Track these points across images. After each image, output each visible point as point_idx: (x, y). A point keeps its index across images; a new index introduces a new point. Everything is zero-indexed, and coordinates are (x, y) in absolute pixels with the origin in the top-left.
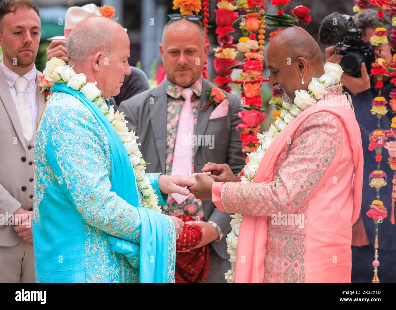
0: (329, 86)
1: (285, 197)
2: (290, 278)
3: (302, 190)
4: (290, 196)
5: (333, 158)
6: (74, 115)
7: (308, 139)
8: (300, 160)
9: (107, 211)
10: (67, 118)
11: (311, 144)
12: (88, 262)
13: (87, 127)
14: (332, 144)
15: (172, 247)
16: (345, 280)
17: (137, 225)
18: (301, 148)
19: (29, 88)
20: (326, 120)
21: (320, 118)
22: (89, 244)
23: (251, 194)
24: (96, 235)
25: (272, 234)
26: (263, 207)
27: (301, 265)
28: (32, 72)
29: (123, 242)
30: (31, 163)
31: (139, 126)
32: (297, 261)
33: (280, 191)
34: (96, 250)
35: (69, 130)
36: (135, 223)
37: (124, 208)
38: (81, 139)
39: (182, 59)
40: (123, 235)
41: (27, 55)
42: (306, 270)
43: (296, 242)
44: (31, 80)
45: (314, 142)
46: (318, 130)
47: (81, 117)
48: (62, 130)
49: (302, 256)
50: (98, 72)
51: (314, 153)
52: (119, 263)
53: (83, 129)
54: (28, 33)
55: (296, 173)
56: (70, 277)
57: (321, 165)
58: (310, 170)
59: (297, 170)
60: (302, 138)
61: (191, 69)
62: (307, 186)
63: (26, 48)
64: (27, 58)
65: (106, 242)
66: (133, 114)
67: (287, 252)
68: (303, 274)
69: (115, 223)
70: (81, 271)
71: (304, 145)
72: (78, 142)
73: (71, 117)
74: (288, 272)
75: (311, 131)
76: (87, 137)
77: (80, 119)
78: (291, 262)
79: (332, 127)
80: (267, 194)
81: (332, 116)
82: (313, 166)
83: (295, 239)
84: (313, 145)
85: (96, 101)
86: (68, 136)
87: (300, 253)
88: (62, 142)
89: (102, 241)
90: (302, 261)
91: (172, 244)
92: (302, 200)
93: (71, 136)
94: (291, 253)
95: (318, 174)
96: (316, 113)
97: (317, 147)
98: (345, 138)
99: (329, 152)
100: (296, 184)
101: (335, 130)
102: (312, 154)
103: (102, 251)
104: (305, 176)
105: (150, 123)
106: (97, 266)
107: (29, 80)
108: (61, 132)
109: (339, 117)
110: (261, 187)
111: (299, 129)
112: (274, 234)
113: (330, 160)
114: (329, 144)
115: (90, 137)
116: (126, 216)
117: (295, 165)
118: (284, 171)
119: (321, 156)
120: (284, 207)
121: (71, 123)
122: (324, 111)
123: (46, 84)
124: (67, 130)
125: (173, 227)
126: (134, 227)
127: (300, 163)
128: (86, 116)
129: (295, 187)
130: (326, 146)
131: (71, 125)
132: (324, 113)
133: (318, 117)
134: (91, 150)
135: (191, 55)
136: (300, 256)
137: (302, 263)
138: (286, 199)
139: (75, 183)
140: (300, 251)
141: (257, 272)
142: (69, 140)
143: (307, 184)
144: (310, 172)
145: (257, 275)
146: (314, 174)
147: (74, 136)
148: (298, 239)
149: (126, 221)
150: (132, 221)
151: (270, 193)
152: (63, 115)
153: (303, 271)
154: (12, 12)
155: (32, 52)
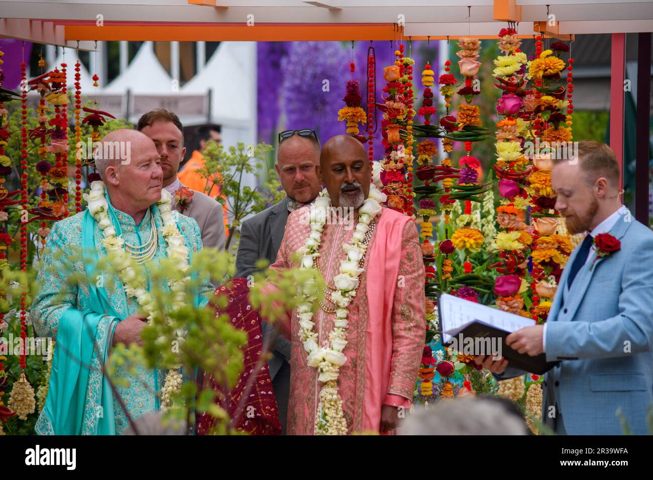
31: (261, 245)
39: (299, 176)
54: (164, 146)
61: (309, 185)
66: (254, 232)
105: (271, 240)
135: (307, 171)
154: (148, 124)
155: (170, 165)
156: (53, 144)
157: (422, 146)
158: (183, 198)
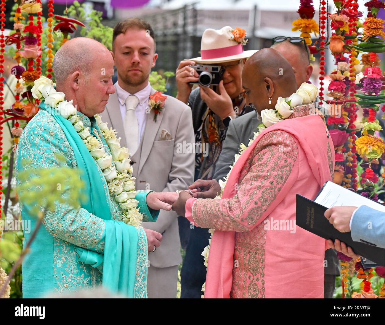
0: (296, 106)
1: (239, 213)
2: (253, 292)
3: (257, 206)
4: (243, 211)
5: (288, 176)
6: (41, 131)
7: (264, 156)
8: (255, 177)
9: (67, 223)
10: (34, 134)
11: (266, 162)
12: (56, 271)
13: (51, 143)
14: (286, 162)
15: (143, 259)
16: (310, 294)
17: (101, 237)
18: (258, 165)
19: (141, 106)
20: (280, 139)
21: (274, 136)
22: (57, 254)
23: (212, 210)
24: (64, 246)
25: (239, 248)
26: (223, 223)
27: (262, 279)
28: (145, 90)
29: (88, 252)
32: (258, 275)
33: (235, 207)
34: (65, 260)
35: (34, 145)
36: (98, 235)
37: (86, 220)
38: (45, 154)
40: (88, 245)
41: (136, 75)
42: (266, 284)
43: (257, 256)
44: (143, 99)
45: (269, 159)
46: (272, 148)
47: (47, 133)
48: (29, 145)
49: (262, 270)
50: (77, 90)
51: (268, 171)
52: (89, 273)
53: (48, 145)
54: (136, 53)
55: (251, 189)
56: (41, 285)
57: (275, 181)
58: (264, 187)
59: (251, 186)
60: (260, 156)
62: (261, 202)
63: (134, 68)
64: (136, 78)
65: (74, 253)
67: (250, 266)
68: (263, 287)
69: (76, 234)
70: (49, 280)
71: (260, 162)
72: (43, 157)
73: (38, 133)
74: (251, 286)
75: (267, 149)
76: (50, 152)
77: (46, 135)
78: (254, 276)
79: (286, 145)
80: (225, 210)
81: (286, 135)
82: (267, 183)
83: (256, 254)
84: (268, 163)
85: (70, 118)
86: (34, 151)
87: (261, 268)
88: (28, 156)
89: (71, 252)
90: (263, 275)
91: (143, 256)
92: (258, 216)
93: (36, 151)
94: (253, 267)
95: (273, 191)
96: (271, 131)
97: (271, 165)
98: (301, 156)
99: (284, 169)
100: (251, 201)
101: (289, 148)
102: (266, 171)
103: (70, 261)
104: (259, 193)
106: (65, 275)
107: (139, 98)
108: (28, 147)
109: (293, 135)
110: (221, 203)
111: (256, 147)
112: (241, 248)
113: (284, 178)
114: (283, 161)
115: (54, 152)
116: (88, 227)
117: (251, 182)
118: (241, 188)
119: (275, 173)
120: (240, 223)
121: (37, 138)
122: (279, 130)
124: (33, 145)
125: (145, 240)
126: (97, 239)
127: (256, 180)
128: (51, 132)
129: (249, 203)
130: (281, 163)
131: (37, 141)
132: (279, 132)
133: (273, 136)
134: (54, 165)
136: (261, 271)
137: (263, 277)
138: (241, 215)
140: (261, 266)
141: (222, 285)
142: (34, 155)
143: (261, 201)
144: (264, 188)
145: (222, 288)
146: (269, 191)
147: (38, 151)
148: (259, 254)
149: (88, 233)
150: (94, 233)
151: (227, 209)
152: (31, 131)
153: (263, 285)
154: (122, 32)
155: (141, 71)
156: (26, 49)
158: (158, 102)
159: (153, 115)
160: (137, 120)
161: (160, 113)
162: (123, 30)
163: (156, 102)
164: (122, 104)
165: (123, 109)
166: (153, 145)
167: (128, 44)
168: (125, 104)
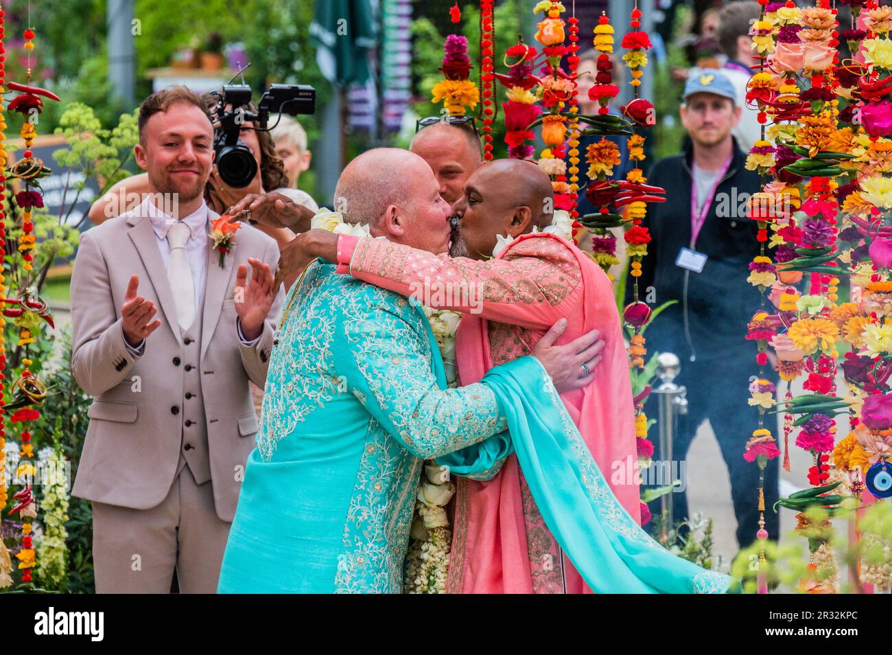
19: (193, 240)
28: (200, 213)
30: (188, 368)
44: (197, 228)
50: (402, 236)
54: (189, 145)
64: (187, 185)
107: (192, 228)
108: (362, 320)
123: (222, 234)
139: (393, 398)
154: (159, 110)
155: (197, 174)
157: (596, 149)
158: (228, 235)
159: (218, 255)
160: (190, 265)
161: (228, 252)
162: (163, 106)
163: (224, 234)
164: (161, 238)
165: (163, 246)
166: (222, 309)
167: (174, 129)
168: (166, 237)
